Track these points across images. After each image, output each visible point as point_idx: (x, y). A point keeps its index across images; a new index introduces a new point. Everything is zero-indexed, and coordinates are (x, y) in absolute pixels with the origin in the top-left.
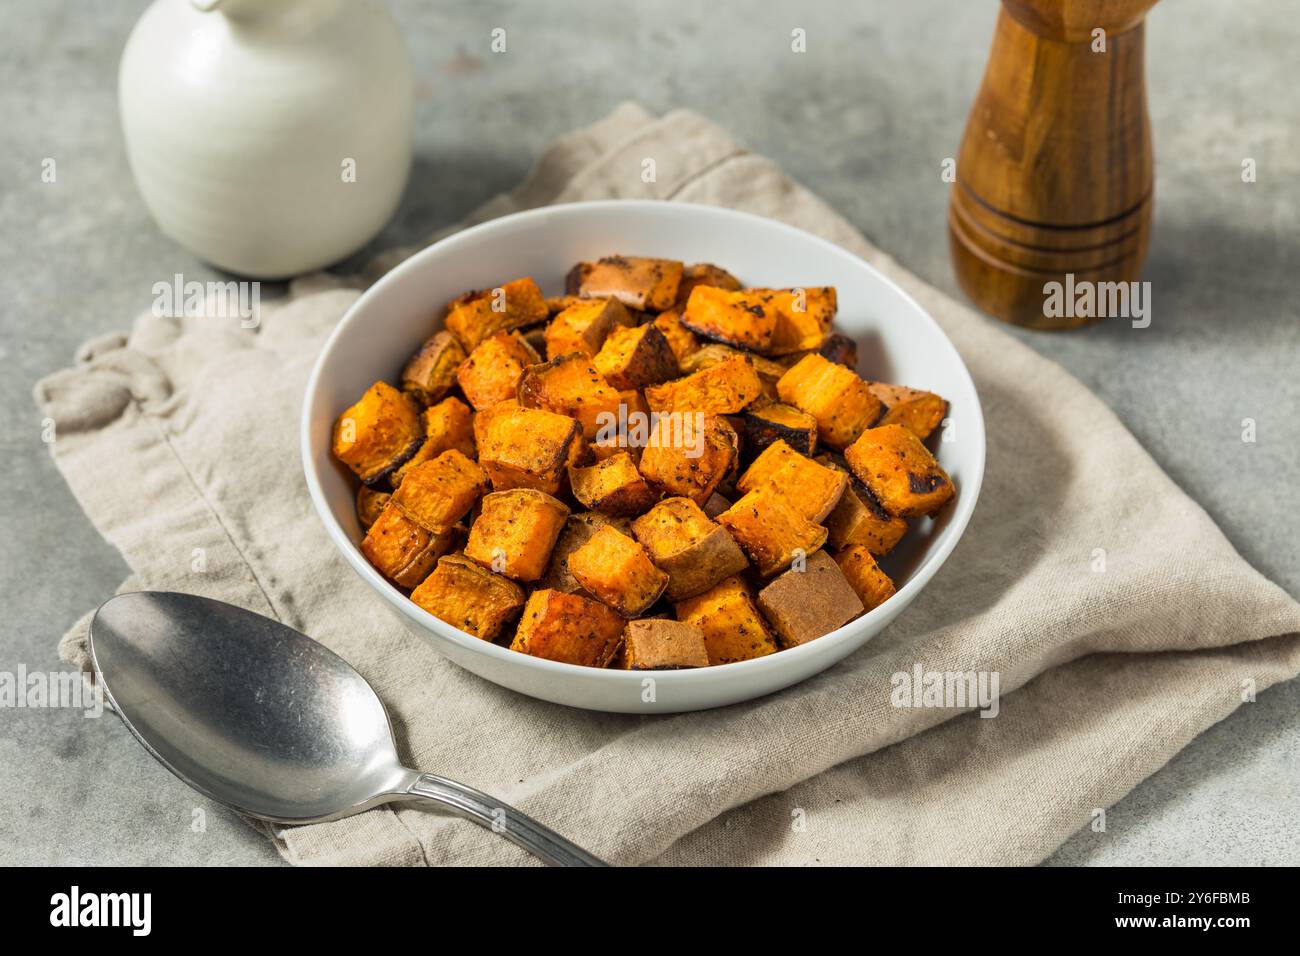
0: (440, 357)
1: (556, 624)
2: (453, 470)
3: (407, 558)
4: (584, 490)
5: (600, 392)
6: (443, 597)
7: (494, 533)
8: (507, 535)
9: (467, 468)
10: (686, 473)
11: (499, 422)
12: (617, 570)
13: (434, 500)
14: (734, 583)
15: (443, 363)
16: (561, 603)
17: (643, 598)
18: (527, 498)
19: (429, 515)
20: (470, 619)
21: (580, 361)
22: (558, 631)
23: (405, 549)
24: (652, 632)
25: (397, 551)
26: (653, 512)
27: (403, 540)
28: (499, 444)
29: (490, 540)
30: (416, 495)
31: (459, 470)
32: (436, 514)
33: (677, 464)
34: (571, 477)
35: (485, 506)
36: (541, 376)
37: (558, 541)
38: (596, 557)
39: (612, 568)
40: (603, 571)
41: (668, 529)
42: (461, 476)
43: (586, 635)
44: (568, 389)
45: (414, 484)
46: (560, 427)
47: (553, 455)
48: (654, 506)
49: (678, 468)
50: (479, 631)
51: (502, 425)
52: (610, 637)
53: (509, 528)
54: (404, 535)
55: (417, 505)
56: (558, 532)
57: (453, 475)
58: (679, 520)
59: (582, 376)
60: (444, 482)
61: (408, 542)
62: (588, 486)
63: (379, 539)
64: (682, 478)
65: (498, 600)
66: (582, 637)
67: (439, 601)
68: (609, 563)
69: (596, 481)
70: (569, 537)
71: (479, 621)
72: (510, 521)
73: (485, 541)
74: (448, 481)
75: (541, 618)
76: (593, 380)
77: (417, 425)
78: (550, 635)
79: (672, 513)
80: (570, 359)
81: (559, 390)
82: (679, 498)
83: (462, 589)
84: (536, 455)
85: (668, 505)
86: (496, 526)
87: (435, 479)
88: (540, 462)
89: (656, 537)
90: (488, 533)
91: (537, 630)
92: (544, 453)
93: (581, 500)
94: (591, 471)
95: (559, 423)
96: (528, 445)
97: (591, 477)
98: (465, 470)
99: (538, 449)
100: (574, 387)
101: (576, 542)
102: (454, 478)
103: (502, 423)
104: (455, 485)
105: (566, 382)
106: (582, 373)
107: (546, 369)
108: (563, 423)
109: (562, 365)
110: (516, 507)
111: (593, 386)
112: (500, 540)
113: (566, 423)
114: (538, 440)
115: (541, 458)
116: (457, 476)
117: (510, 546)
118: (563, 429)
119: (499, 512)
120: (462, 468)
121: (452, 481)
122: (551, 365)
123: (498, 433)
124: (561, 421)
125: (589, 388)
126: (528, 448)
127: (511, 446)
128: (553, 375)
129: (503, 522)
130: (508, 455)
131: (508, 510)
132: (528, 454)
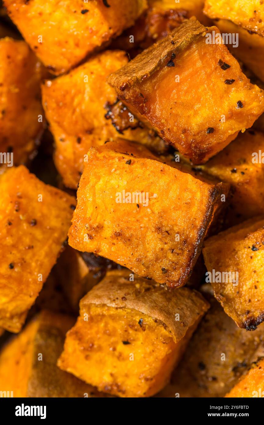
2: (25, 226)
4: (230, 290)
5: (240, 104)
7: (100, 348)
8: (120, 357)
9: (45, 211)
11: (93, 180)
13: (5, 295)
18: (149, 321)
28: (100, 228)
29: (96, 356)
31: (35, 223)
36: (148, 88)
37: (192, 339)
42: (38, 233)
44: (188, 106)
46: (189, 205)
47: (183, 259)
51: (98, 187)
53: (121, 347)
57: (27, 240)
59: (209, 76)
60: (17, 269)
69: (248, 269)
72: (126, 343)
73: (87, 357)
74: (23, 263)
80: (189, 47)
81: (179, 111)
84: (157, 259)
86: (103, 341)
87: (4, 269)
88: (165, 271)
92: (170, 256)
93: (227, 310)
94: (237, 253)
95: (187, 196)
96: (144, 237)
97: (237, 264)
98: (43, 216)
99: (160, 245)
100: (198, 100)
101: (218, 341)
102: (31, 247)
103: (96, 183)
104: (33, 264)
105: (187, 92)
106: (209, 71)
107: (154, 74)
108: (194, 194)
109: (177, 61)
110: (132, 326)
111: (227, 92)
112: (110, 360)
113: (198, 195)
114: (159, 229)
115: (165, 264)
116: (33, 238)
117: (127, 376)
118: (194, 209)
119: (106, 325)
120: (38, 215)
121: (28, 257)
122: (160, 66)
123: (94, 201)
124: (191, 191)
125: (222, 97)
126: (144, 243)
127: (118, 235)
128: (165, 81)
129: (113, 339)
130: (113, 249)
131: (119, 326)
132: (146, 250)
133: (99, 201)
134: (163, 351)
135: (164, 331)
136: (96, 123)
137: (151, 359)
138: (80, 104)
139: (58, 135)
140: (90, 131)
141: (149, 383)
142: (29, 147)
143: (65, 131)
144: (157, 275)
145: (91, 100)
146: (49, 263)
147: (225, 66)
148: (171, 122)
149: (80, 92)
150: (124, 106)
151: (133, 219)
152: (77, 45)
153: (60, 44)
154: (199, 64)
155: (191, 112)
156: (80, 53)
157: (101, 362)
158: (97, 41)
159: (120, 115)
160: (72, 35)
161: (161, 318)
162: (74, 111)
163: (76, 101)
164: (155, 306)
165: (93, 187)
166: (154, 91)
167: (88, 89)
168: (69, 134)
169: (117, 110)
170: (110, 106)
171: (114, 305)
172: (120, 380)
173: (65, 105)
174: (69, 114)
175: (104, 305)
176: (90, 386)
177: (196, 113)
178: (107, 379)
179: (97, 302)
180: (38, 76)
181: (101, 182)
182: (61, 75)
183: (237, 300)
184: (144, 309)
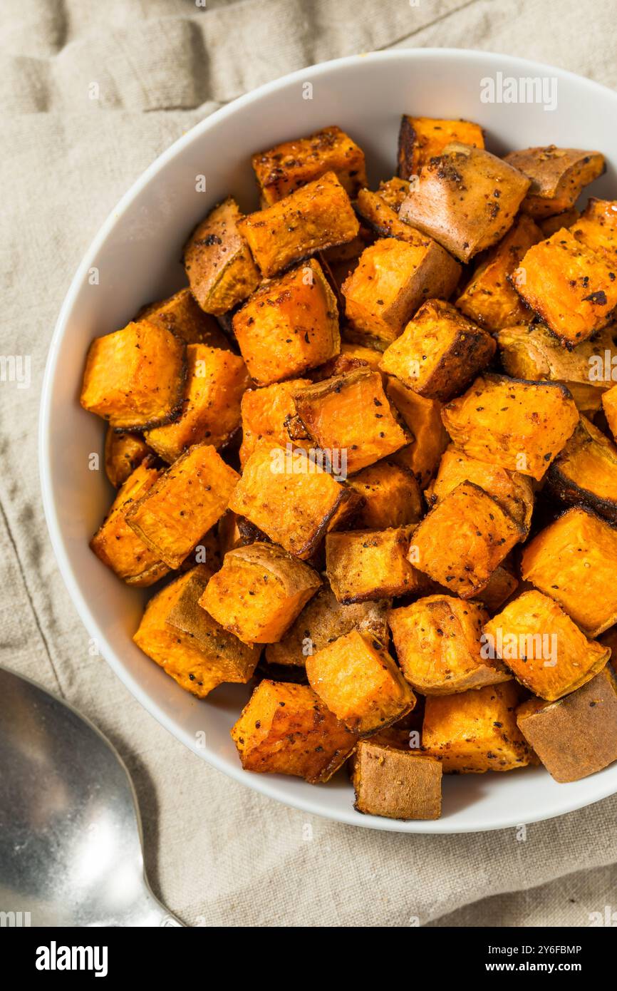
0: (224, 271)
1: (279, 745)
2: (201, 488)
3: (142, 567)
4: (339, 572)
5: (382, 435)
6: (169, 647)
7: (232, 595)
8: (245, 604)
9: (220, 483)
10: (459, 572)
11: (258, 461)
12: (355, 701)
13: (172, 535)
14: (493, 697)
15: (227, 278)
16: (288, 723)
17: (383, 720)
18: (271, 578)
19: (166, 545)
20: (195, 675)
21: (367, 383)
22: (280, 751)
23: (139, 558)
24: (385, 769)
25: (131, 559)
26: (414, 607)
27: (139, 550)
28: (253, 498)
29: (228, 600)
30: (153, 525)
31: (209, 489)
32: (174, 547)
33: (450, 564)
34: (328, 550)
35: (226, 562)
36: (316, 404)
37: (304, 609)
38: (336, 671)
39: (350, 695)
40: (340, 697)
41: (425, 644)
42: (209, 497)
43: (312, 749)
44: (343, 426)
45: (151, 515)
46: (323, 496)
47: (307, 535)
48: (415, 601)
49: (450, 568)
50: (205, 687)
51: (260, 467)
52: (340, 749)
53: (248, 596)
54: (139, 545)
55: (153, 532)
56: (306, 602)
57: (200, 500)
58: (440, 632)
59: (364, 408)
60: (186, 517)
61: (144, 552)
62: (345, 567)
63: (113, 543)
64: (454, 577)
65: (226, 670)
66: (307, 752)
67: (164, 650)
68: (346, 689)
69: (356, 560)
70: (318, 606)
71: (206, 679)
72: (252, 594)
73: (221, 600)
74: (192, 514)
75: (265, 732)
76: (378, 416)
77: (179, 381)
78: (269, 756)
79: (434, 622)
80: (355, 382)
81: (335, 427)
82: (448, 598)
83: (189, 648)
84: (289, 531)
85: (431, 605)
86: (235, 589)
87: (176, 514)
88: (292, 541)
89: (412, 646)
90: (224, 593)
91: (256, 749)
92: (299, 531)
93: (332, 586)
94: (352, 546)
95: (323, 489)
96: (284, 511)
97: (350, 555)
98: (217, 485)
99: (293, 521)
100: (352, 423)
101: (324, 615)
102: (201, 505)
103: (260, 464)
104: (199, 517)
105: (345, 415)
106: (365, 403)
107: (323, 395)
108: (328, 490)
109: (343, 390)
110: (259, 580)
111: (375, 424)
112: (237, 606)
113: (331, 491)
114: (296, 509)
115: (294, 536)
116: (205, 499)
117: (246, 620)
118: (326, 500)
119: (241, 576)
120: (213, 484)
121: (197, 511)
122: (330, 390)
123: (255, 477)
124: (326, 487)
125: (370, 426)
126: (282, 516)
127: (265, 506)
128: (330, 403)
129: (243, 589)
130: (259, 516)
131: (250, 579)
132: (283, 523)
133: (258, 478)
134: (277, 604)
135: (280, 588)
136: (276, 428)
137: (268, 610)
138: (268, 410)
139: (246, 429)
140: (270, 433)
141: (261, 629)
142: (224, 437)
143: (252, 428)
144: (286, 544)
145: (277, 410)
146: (211, 521)
147: (378, 403)
148: (327, 434)
149: (270, 401)
150: (300, 419)
151: (280, 497)
152: (278, 366)
153: (265, 362)
154: (359, 397)
155: (345, 431)
156: (279, 373)
157: (230, 607)
158: (293, 366)
159: (295, 425)
160: (276, 357)
161: (281, 576)
162: (262, 414)
163: (266, 407)
164: (279, 568)
165: (257, 466)
166: (321, 407)
167: (277, 400)
168: (254, 431)
169: (294, 421)
170: (290, 417)
171: (249, 560)
172: (240, 624)
173: (256, 407)
174: (257, 416)
175: (243, 559)
176: (217, 623)
177: (348, 432)
178: (232, 621)
179: (238, 555)
180: (245, 386)
181: (263, 465)
182: (261, 387)
183: (342, 581)
184: (271, 568)
